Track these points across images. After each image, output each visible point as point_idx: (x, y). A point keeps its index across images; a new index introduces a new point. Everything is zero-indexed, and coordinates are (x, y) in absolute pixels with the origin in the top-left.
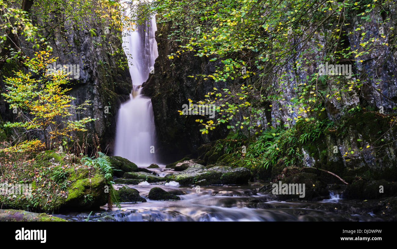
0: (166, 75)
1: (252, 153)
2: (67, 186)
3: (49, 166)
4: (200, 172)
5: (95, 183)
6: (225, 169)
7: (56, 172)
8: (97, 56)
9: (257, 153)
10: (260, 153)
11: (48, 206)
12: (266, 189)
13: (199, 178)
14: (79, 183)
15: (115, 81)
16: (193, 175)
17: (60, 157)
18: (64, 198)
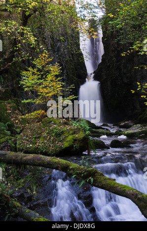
0: (109, 66)
2: (63, 139)
3: (50, 127)
4: (140, 130)
5: (80, 137)
7: (55, 130)
8: (65, 55)
11: (52, 152)
13: (140, 133)
14: (70, 137)
15: (76, 70)
16: (136, 131)
17: (57, 121)
18: (61, 147)
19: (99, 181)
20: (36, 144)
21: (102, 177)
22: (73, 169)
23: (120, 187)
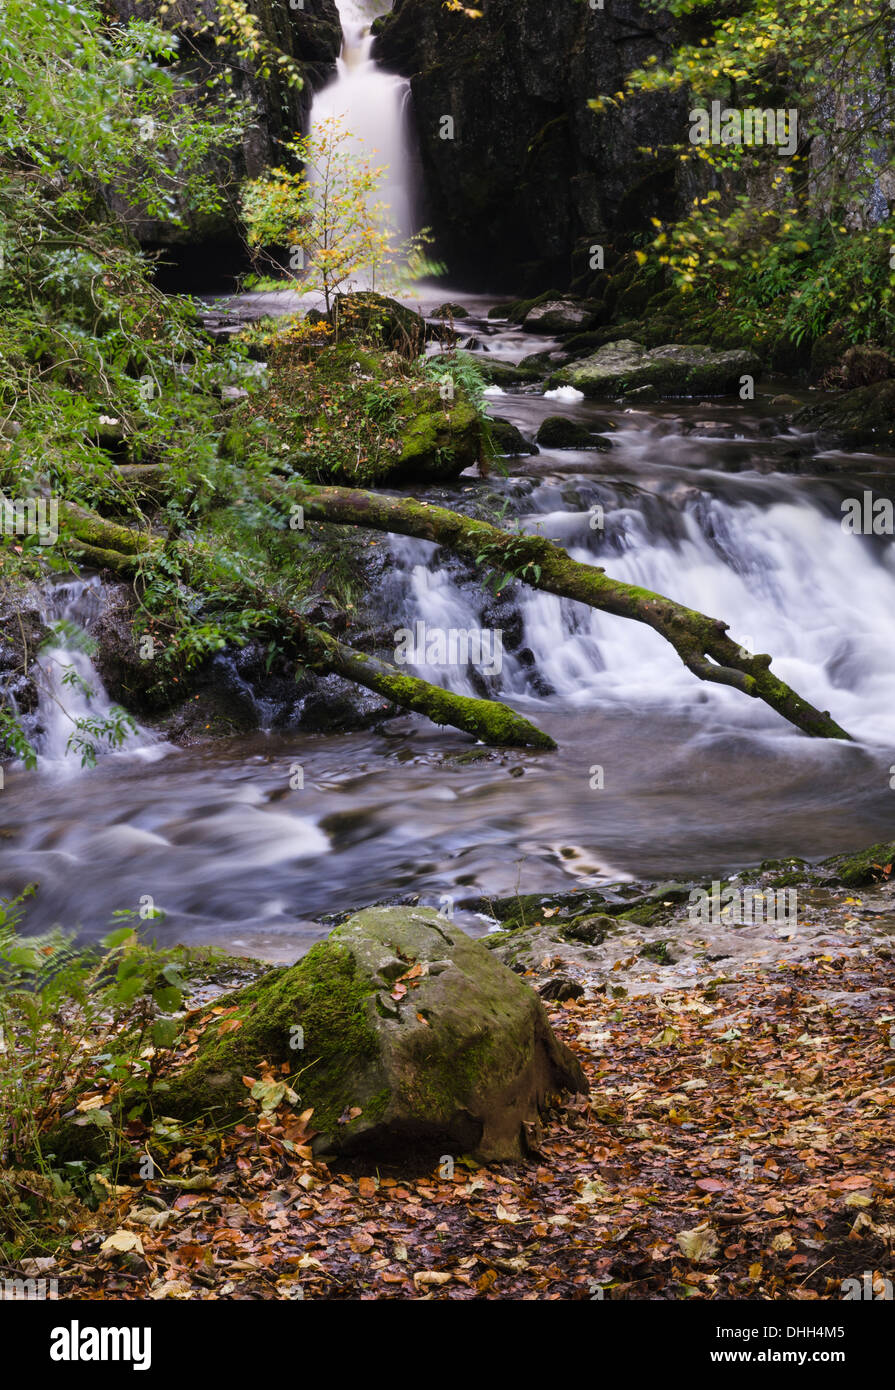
1: (753, 293)
2: (399, 427)
3: (350, 380)
4: (634, 364)
5: (459, 422)
6: (696, 352)
7: (370, 396)
9: (767, 296)
10: (776, 295)
11: (361, 471)
12: (810, 418)
13: (635, 380)
14: (424, 422)
16: (615, 370)
17: (372, 362)
18: (394, 455)
19: (555, 573)
20: (302, 440)
21: (565, 563)
22: (475, 537)
23: (619, 592)
